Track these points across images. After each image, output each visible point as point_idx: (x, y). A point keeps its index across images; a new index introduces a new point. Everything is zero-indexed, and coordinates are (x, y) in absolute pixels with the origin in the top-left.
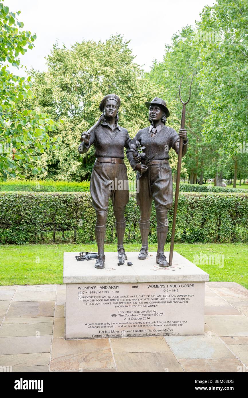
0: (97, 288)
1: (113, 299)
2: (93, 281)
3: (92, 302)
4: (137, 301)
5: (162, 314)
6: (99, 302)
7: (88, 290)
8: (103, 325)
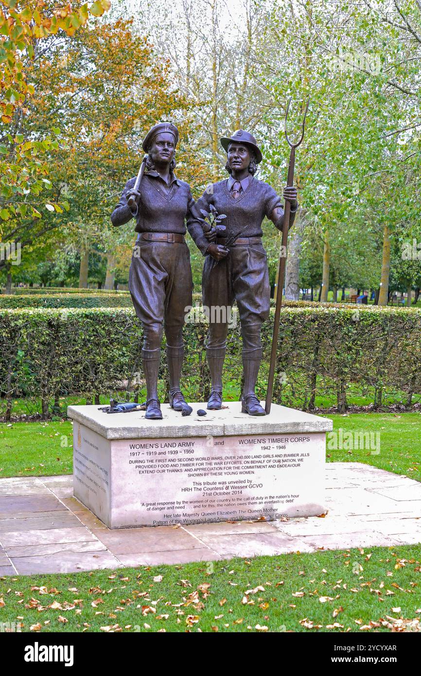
0: (159, 445)
1: (185, 463)
2: (154, 434)
3: (151, 469)
4: (222, 466)
5: (261, 486)
6: (163, 468)
7: (145, 450)
8: (170, 506)
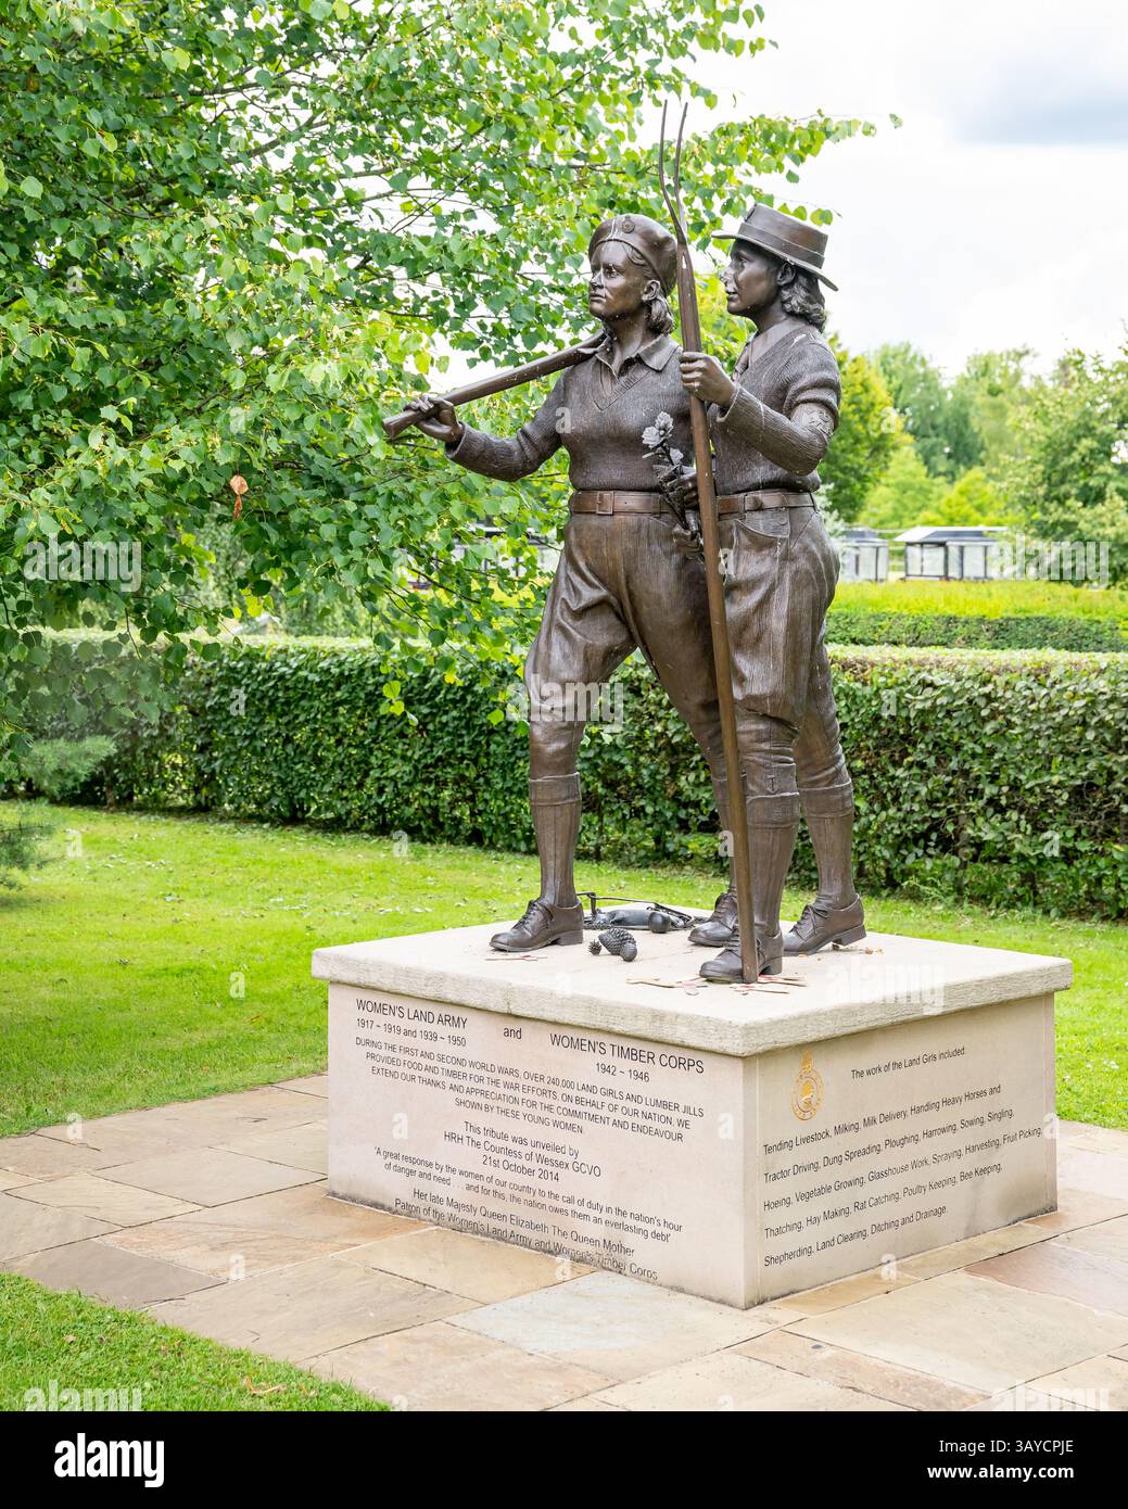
0: (405, 1013)
1: (450, 1067)
2: (387, 984)
3: (392, 1068)
4: (519, 1095)
5: (597, 1172)
6: (412, 1072)
8: (423, 1169)
